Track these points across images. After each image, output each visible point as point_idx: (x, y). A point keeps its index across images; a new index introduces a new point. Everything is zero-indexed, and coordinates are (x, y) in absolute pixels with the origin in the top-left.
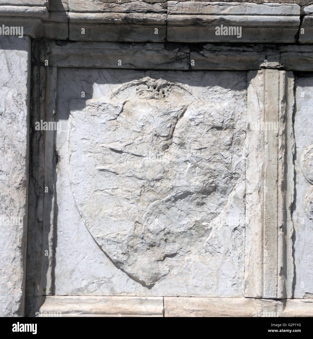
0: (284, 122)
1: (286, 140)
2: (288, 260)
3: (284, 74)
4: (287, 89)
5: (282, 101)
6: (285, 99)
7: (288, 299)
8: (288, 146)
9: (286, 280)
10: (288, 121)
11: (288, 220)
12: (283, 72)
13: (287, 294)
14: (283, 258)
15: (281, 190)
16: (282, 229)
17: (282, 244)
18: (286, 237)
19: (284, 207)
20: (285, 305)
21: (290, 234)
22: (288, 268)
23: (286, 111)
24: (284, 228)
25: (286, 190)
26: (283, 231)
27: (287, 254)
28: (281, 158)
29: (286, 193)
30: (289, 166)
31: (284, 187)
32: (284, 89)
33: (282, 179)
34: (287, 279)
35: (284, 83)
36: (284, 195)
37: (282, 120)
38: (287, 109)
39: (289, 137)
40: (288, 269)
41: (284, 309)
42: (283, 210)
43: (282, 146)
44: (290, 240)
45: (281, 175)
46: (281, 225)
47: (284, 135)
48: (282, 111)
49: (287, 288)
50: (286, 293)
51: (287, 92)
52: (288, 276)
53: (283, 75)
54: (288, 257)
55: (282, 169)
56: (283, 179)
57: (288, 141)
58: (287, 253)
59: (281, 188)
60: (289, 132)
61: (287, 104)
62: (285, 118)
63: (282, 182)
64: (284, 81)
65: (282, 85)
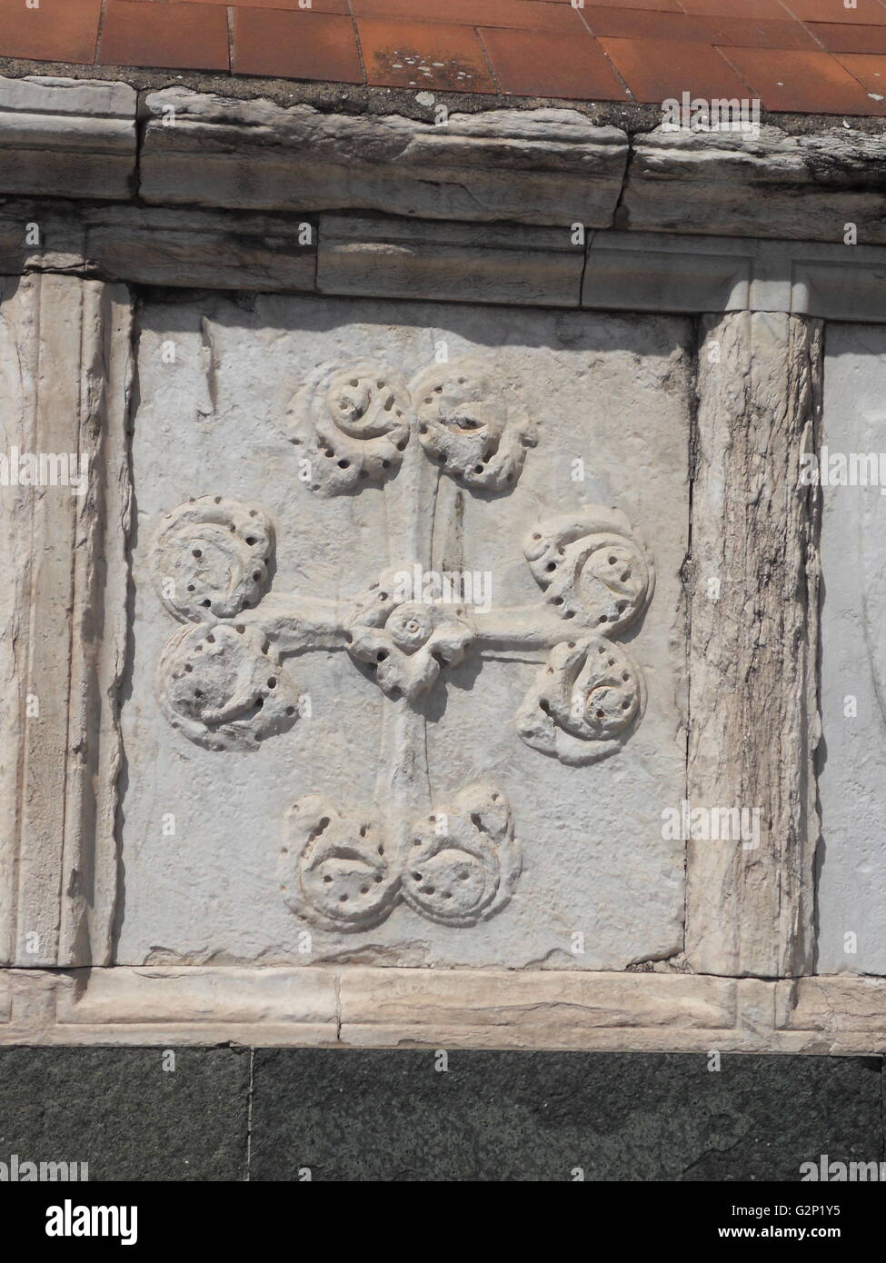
0: (96, 433)
1: (103, 487)
2: (98, 849)
3: (97, 291)
4: (110, 335)
5: (90, 371)
6: (102, 365)
7: (94, 969)
8: (109, 508)
9: (91, 911)
10: (110, 432)
11: (103, 727)
12: (93, 284)
13: (93, 952)
14: (81, 842)
15: (82, 637)
16: (80, 755)
17: (79, 799)
18: (97, 778)
19: (88, 689)
20: (82, 987)
21: (108, 770)
22: (99, 874)
23: (105, 400)
24: (89, 753)
25: (101, 637)
26: (84, 761)
27: (98, 832)
28: (85, 540)
29: (99, 646)
30: (111, 566)
31: (94, 627)
32: (96, 335)
33: (84, 605)
34: (93, 906)
35: (98, 318)
36: (91, 652)
37: (91, 427)
38: (109, 395)
39: (112, 479)
40: (97, 878)
41: (78, 997)
42: (85, 699)
43: (89, 506)
44: (107, 790)
45: (83, 594)
46: (78, 743)
47: (95, 472)
48: (90, 400)
49: (94, 934)
50: (90, 951)
51: (109, 346)
52: (98, 899)
53: (94, 294)
54: (99, 841)
55: (88, 575)
56: (89, 606)
57: (109, 492)
58: (98, 828)
59: (83, 630)
60: (115, 464)
61: (108, 380)
62: (100, 423)
63: (87, 614)
64: (97, 310)
65: (91, 323)
